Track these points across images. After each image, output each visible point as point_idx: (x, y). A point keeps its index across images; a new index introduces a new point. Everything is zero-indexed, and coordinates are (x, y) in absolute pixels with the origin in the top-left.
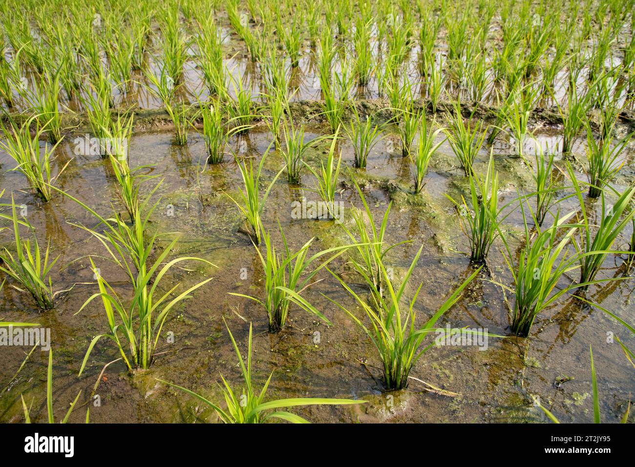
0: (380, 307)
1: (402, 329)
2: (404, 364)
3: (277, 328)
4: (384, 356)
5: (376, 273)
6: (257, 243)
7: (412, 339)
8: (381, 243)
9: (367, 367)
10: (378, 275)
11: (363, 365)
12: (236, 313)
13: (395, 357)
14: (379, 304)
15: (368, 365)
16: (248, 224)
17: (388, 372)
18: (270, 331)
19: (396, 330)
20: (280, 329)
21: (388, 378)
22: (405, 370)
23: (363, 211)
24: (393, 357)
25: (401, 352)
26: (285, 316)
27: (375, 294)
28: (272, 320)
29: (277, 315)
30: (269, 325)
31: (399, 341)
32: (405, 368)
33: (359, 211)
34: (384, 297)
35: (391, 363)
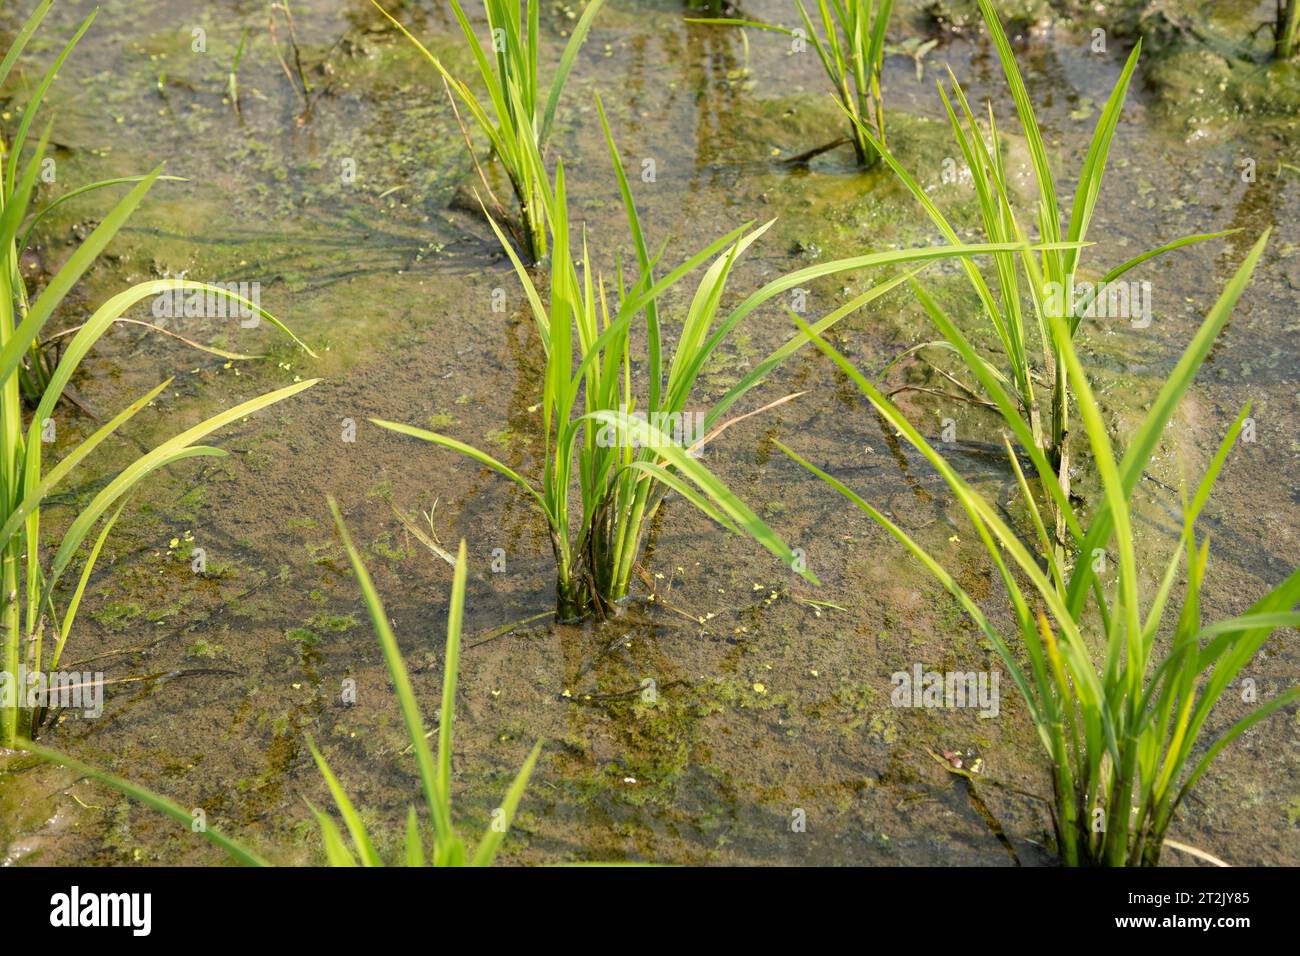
0: (1055, 540)
1: (1143, 621)
2: (1146, 778)
3: (591, 605)
4: (1054, 734)
5: (1048, 395)
6: (529, 254)
7: (1191, 660)
8: (1079, 245)
9: (978, 787)
10: (1057, 401)
11: (962, 781)
12: (423, 538)
13: (1105, 745)
14: (1051, 528)
15: (986, 781)
16: (495, 174)
17: (1071, 813)
18: (560, 617)
19: (1114, 619)
20: (606, 609)
21: (1071, 840)
22: (1151, 808)
23: (1010, 137)
24: (1097, 744)
25: (1134, 722)
26: (630, 555)
27: (1038, 488)
28: (573, 567)
29: (596, 547)
30: (560, 589)
31: (1124, 675)
32: (1152, 796)
33: (990, 136)
34: (1076, 501)
35: (1087, 772)
